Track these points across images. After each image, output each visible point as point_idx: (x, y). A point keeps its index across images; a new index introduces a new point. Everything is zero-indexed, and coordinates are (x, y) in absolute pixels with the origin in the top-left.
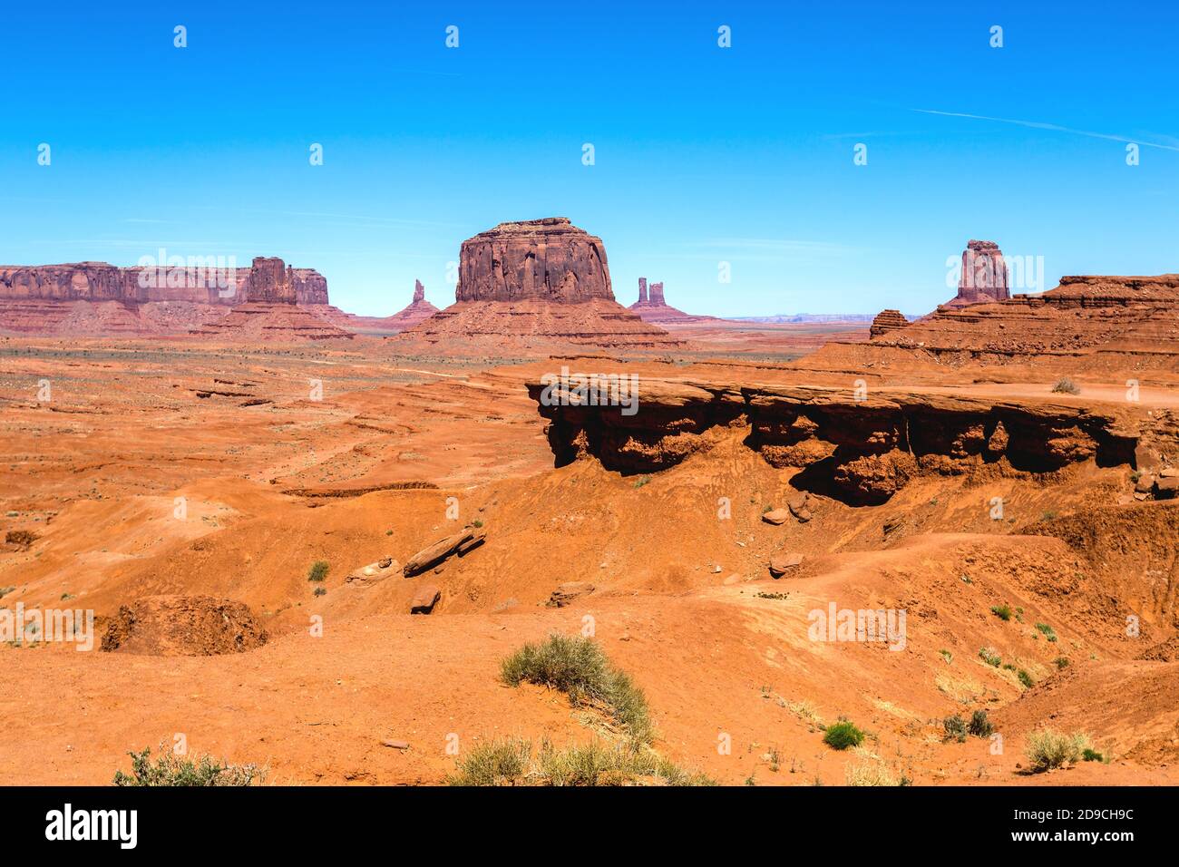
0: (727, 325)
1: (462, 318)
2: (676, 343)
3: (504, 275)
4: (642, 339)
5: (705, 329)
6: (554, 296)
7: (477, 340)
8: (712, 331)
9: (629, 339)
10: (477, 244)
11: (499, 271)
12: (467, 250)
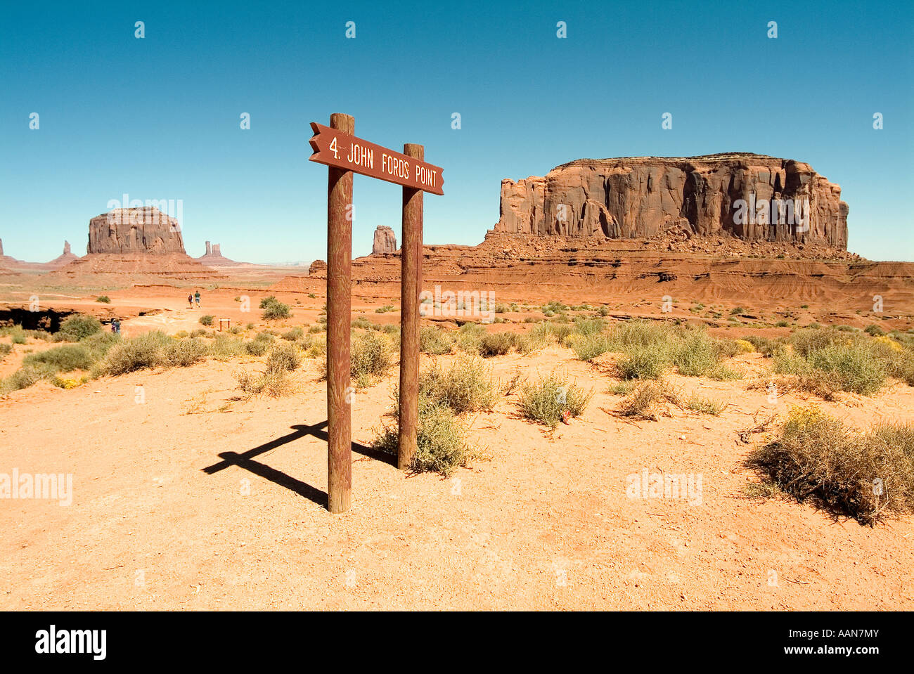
0: (257, 267)
1: (91, 263)
2: (222, 277)
3: (117, 239)
4: (202, 275)
5: (243, 269)
6: (149, 251)
7: (99, 276)
8: (247, 271)
9: (194, 275)
10: (100, 221)
11: (114, 236)
12: (93, 223)
